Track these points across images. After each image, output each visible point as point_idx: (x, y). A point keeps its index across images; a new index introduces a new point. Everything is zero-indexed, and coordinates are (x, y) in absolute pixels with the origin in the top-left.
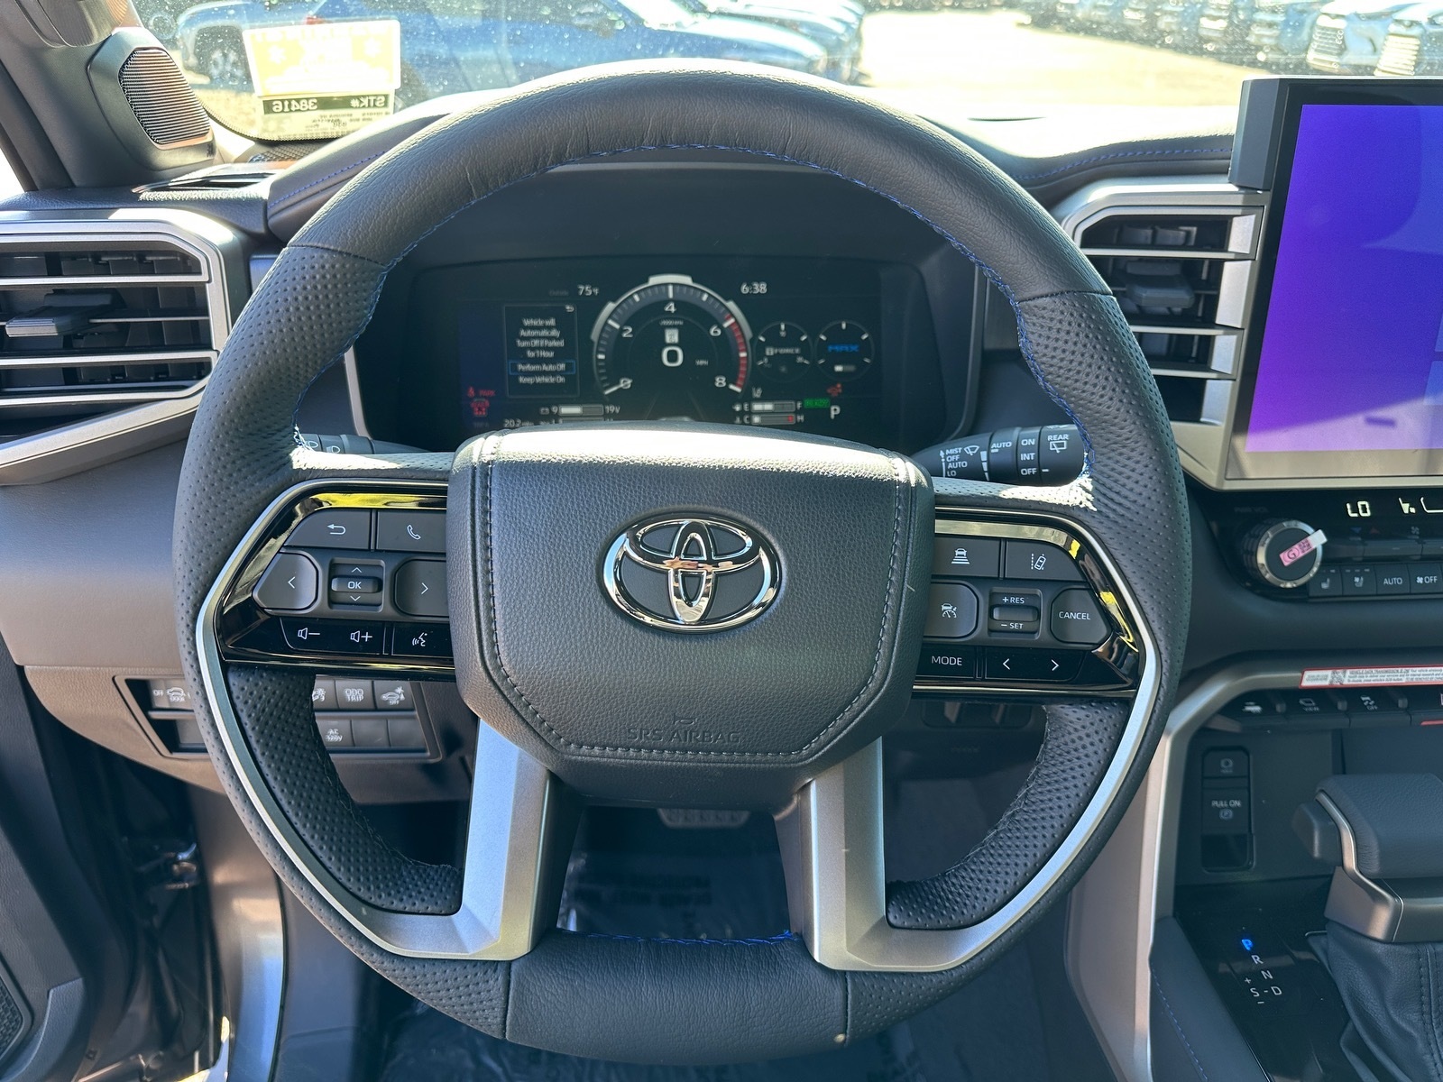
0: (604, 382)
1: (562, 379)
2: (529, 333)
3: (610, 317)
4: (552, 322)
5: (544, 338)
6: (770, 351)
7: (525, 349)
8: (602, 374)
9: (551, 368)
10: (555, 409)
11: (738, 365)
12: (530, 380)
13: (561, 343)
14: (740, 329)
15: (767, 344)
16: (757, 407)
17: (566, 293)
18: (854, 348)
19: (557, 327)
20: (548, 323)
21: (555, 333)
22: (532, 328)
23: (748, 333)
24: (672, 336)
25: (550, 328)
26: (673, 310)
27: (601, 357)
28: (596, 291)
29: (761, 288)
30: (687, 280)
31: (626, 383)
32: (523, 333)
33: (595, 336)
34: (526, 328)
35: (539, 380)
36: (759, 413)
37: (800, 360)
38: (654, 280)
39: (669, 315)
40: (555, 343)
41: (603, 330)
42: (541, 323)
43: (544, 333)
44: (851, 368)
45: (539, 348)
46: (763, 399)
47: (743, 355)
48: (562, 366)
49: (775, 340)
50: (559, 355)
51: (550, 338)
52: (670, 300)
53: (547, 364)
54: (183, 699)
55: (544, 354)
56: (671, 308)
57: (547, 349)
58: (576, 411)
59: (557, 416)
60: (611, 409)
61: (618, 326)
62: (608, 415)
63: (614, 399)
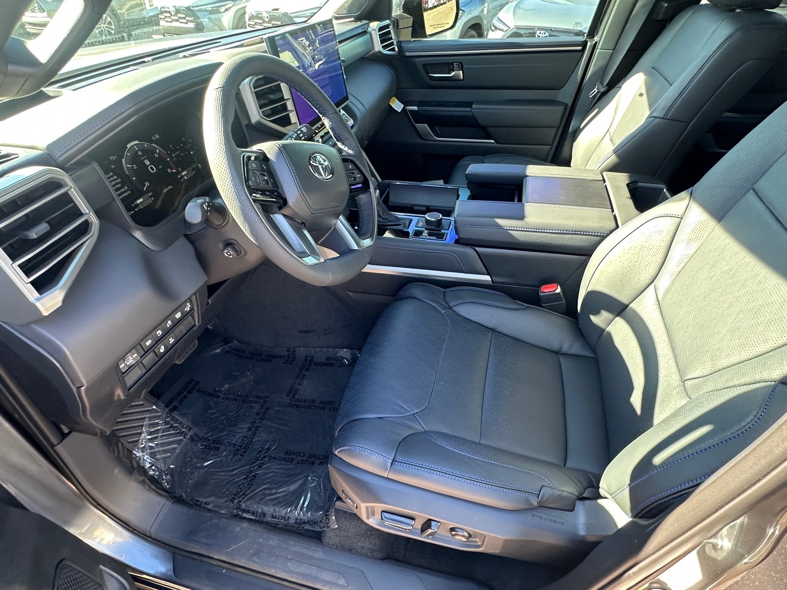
0: (141, 186)
1: (129, 192)
3: (126, 164)
4: (111, 174)
6: (173, 155)
8: (139, 184)
9: (124, 189)
10: (135, 203)
11: (170, 163)
13: (119, 180)
14: (162, 152)
15: (171, 153)
16: (183, 174)
17: (108, 162)
19: (114, 175)
21: (115, 177)
23: (165, 152)
24: (147, 162)
25: (112, 176)
26: (141, 153)
27: (134, 179)
28: (117, 157)
29: (157, 136)
30: (137, 142)
33: (127, 173)
36: (185, 175)
37: (182, 154)
38: (129, 146)
39: (141, 156)
41: (128, 169)
44: (194, 151)
46: (183, 171)
47: (168, 159)
48: (126, 187)
49: (172, 152)
50: (122, 184)
51: (115, 180)
52: (138, 151)
53: (122, 189)
54: (132, 361)
55: (118, 186)
56: (140, 153)
57: (117, 184)
58: (141, 200)
59: (138, 205)
60: (150, 194)
61: (131, 166)
62: (150, 197)
63: (148, 191)
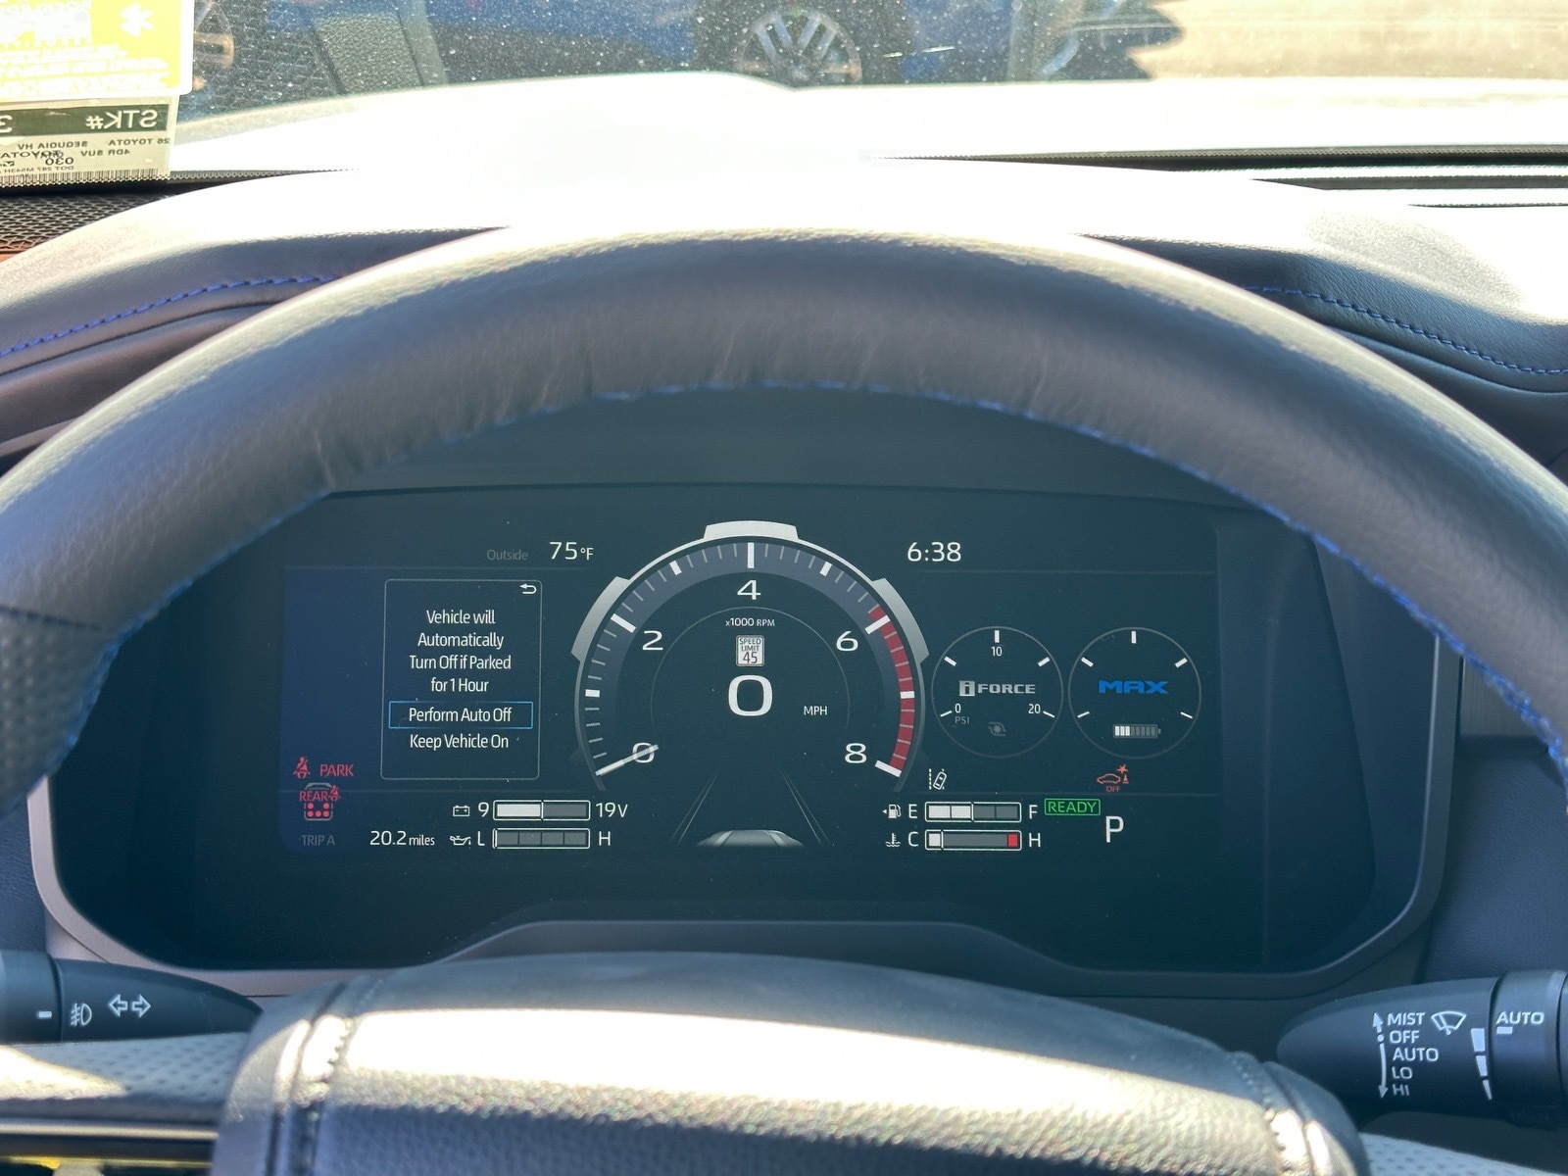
0: (596, 749)
1: (503, 742)
2: (438, 640)
3: (615, 608)
4: (488, 617)
5: (469, 651)
6: (967, 689)
7: (429, 673)
8: (591, 733)
9: (481, 715)
10: (484, 809)
11: (897, 716)
12: (433, 743)
13: (506, 663)
14: (902, 637)
15: (962, 673)
16: (937, 812)
17: (522, 556)
18: (1157, 687)
19: (497, 629)
20: (478, 619)
21: (493, 640)
22: (446, 629)
23: (920, 650)
24: (750, 651)
25: (483, 630)
26: (754, 595)
27: (593, 693)
28: (588, 552)
29: (950, 552)
30: (788, 532)
31: (645, 752)
32: (423, 640)
33: (580, 648)
34: (431, 630)
35: (452, 742)
36: (940, 826)
37: (1034, 709)
38: (714, 532)
39: (746, 607)
40: (494, 663)
41: (598, 636)
42: (464, 618)
43: (471, 640)
44: (1151, 731)
45: (458, 673)
46: (948, 796)
47: (907, 695)
48: (506, 713)
49: (978, 666)
50: (501, 688)
51: (483, 652)
52: (751, 575)
53: (473, 709)
55: (468, 686)
56: (751, 590)
57: (474, 675)
58: (532, 810)
59: (489, 824)
60: (609, 808)
61: (631, 628)
62: (599, 824)
63: (617, 787)
